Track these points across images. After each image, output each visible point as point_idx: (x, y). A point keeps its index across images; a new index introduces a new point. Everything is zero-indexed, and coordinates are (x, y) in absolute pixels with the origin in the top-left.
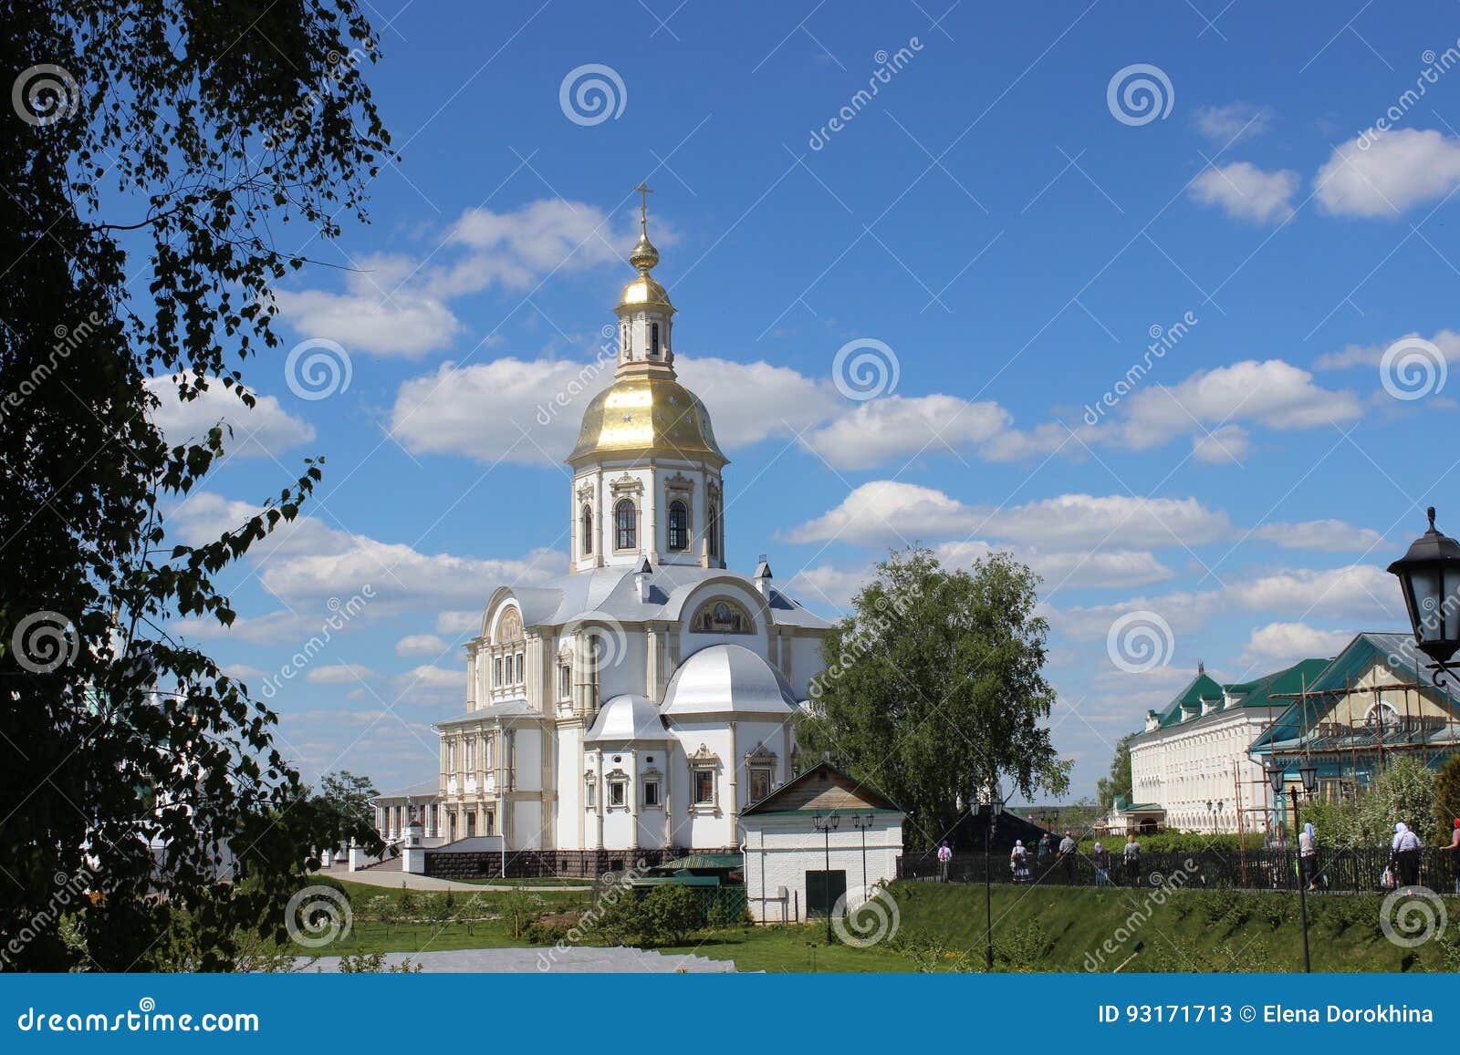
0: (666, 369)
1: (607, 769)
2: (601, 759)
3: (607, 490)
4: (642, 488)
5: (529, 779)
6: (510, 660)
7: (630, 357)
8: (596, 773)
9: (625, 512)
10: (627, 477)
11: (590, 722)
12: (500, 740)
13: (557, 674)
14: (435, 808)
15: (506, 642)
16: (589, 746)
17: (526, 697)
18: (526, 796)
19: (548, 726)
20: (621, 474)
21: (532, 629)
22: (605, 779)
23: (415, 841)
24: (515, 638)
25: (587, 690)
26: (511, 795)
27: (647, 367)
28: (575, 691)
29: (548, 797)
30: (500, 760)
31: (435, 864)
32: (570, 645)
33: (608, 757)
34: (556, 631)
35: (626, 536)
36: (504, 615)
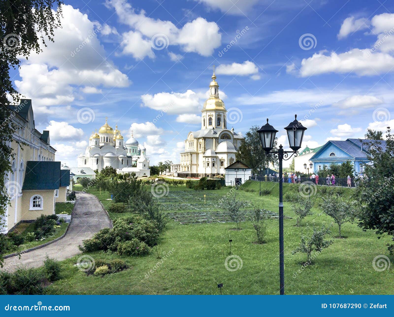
0: (217, 96)
1: (207, 161)
2: (206, 159)
3: (207, 116)
4: (213, 115)
5: (194, 162)
6: (191, 143)
7: (211, 94)
8: (205, 161)
9: (210, 119)
10: (211, 114)
11: (204, 153)
12: (190, 156)
13: (199, 146)
14: (180, 166)
15: (191, 140)
16: (204, 157)
17: (194, 149)
18: (194, 165)
19: (197, 154)
20: (210, 113)
21: (195, 138)
22: (206, 162)
23: (176, 171)
24: (192, 140)
25: (204, 148)
26: (191, 165)
27: (214, 96)
28: (202, 148)
29: (197, 165)
30: (190, 159)
31: (179, 175)
32: (201, 141)
33: (207, 158)
34: (199, 138)
35: (210, 123)
36: (191, 136)
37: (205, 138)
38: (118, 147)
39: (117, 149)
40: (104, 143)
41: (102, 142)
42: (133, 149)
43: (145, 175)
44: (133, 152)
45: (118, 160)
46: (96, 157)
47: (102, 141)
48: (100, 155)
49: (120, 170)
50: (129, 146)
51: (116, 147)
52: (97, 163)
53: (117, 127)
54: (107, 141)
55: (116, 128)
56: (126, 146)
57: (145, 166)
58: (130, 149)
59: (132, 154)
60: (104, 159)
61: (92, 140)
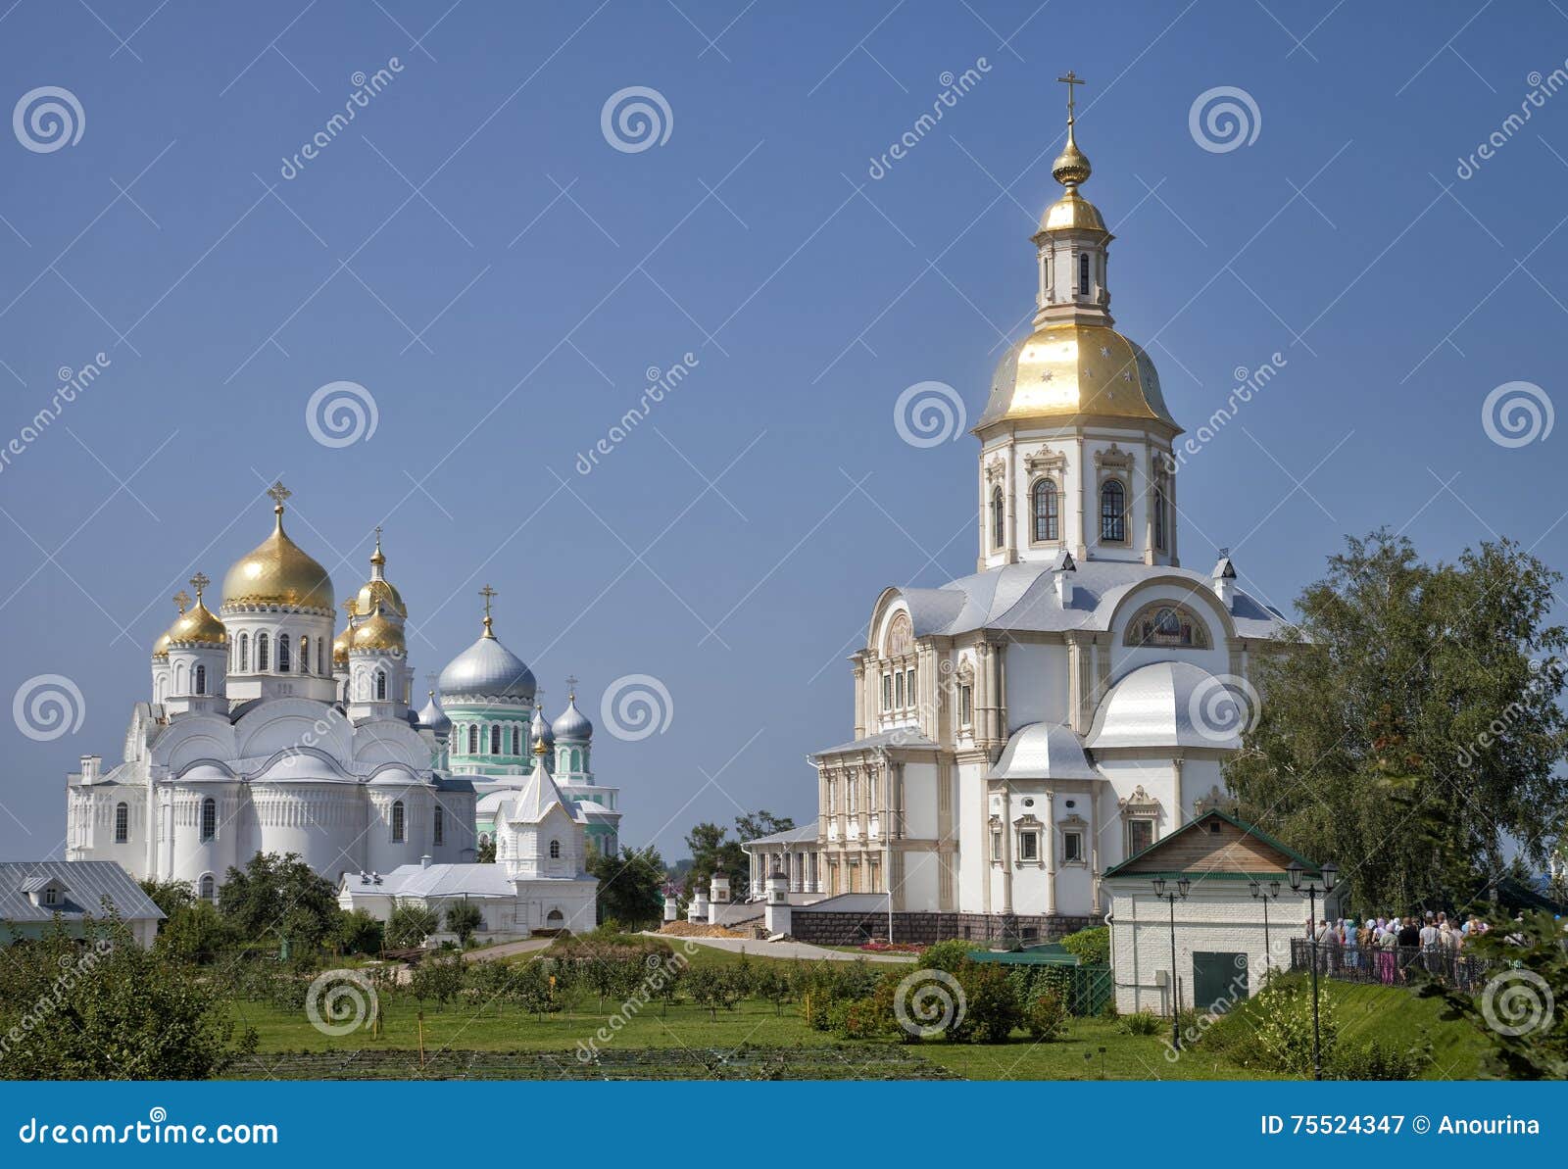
0: (1100, 313)
1: (1015, 816)
2: (1008, 801)
3: (1022, 467)
4: (1064, 460)
5: (923, 823)
6: (900, 676)
7: (1052, 298)
8: (1002, 819)
9: (1044, 494)
10: (1046, 451)
11: (996, 755)
12: (885, 776)
13: (955, 693)
14: (814, 856)
15: (895, 655)
16: (993, 784)
17: (916, 722)
18: (918, 845)
19: (946, 761)
20: (1039, 447)
21: (922, 637)
22: (1013, 828)
23: (780, 896)
24: (906, 651)
25: (991, 716)
26: (900, 843)
27: (1073, 311)
28: (978, 716)
29: (948, 847)
30: (882, 799)
31: (806, 925)
32: (972, 658)
33: (1017, 798)
34: (955, 642)
35: (1045, 527)
36: (893, 622)
37: (997, 641)
38: (365, 712)
39: (359, 724)
40: (263, 679)
41: (249, 673)
42: (496, 730)
43: (554, 925)
44: (495, 750)
45: (367, 807)
46: (194, 786)
47: (243, 667)
48: (226, 771)
49: (371, 888)
50: (461, 702)
51: (354, 713)
52: (208, 830)
53: (380, 562)
54: (284, 668)
55: (375, 569)
56: (445, 701)
57: (554, 850)
58: (473, 729)
59: (490, 765)
60: (259, 797)
61: (172, 658)
